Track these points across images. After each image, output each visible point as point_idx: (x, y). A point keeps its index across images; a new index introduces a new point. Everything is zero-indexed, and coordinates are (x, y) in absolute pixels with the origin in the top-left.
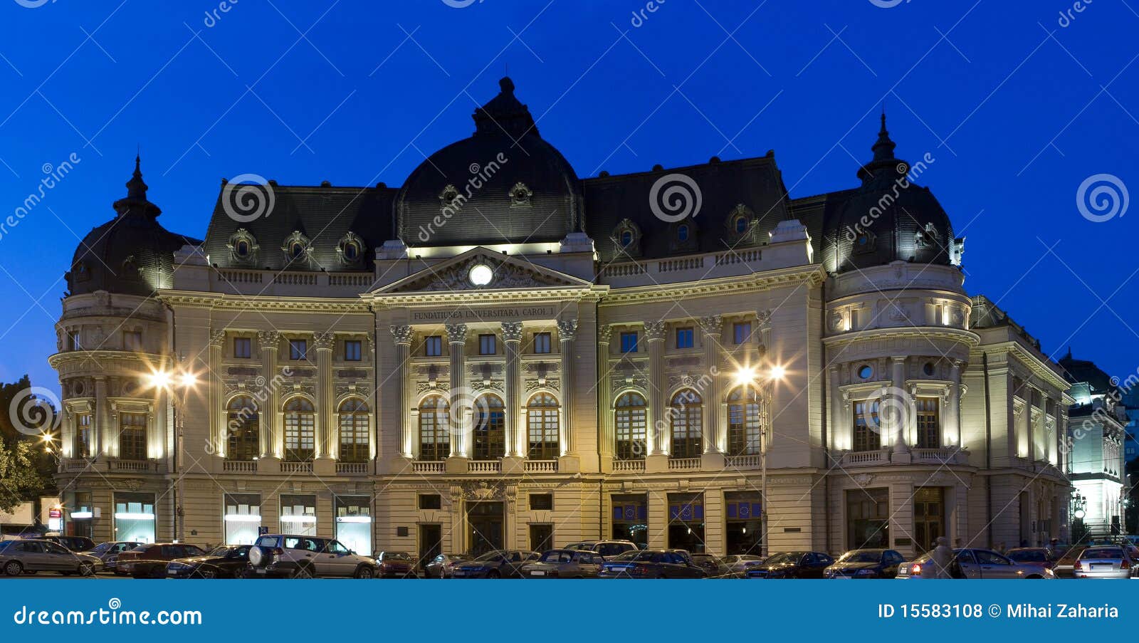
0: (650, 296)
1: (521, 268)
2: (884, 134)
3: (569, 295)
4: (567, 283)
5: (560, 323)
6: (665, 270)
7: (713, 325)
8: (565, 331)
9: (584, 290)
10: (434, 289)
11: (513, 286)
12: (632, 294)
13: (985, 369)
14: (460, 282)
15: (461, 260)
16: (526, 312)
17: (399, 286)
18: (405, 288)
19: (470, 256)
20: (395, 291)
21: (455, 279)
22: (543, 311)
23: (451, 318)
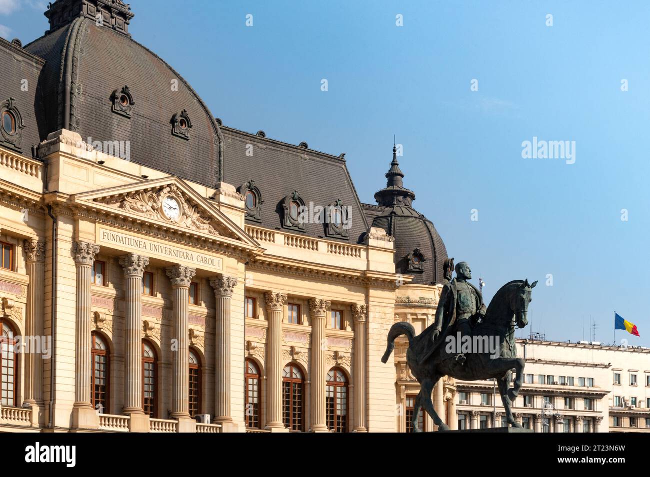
1: (205, 212)
6: (288, 244)
11: (198, 228)
14: (154, 210)
15: (157, 185)
16: (199, 259)
17: (99, 196)
18: (104, 200)
19: (165, 183)
20: (95, 200)
21: (150, 204)
22: (212, 261)
23: (137, 248)
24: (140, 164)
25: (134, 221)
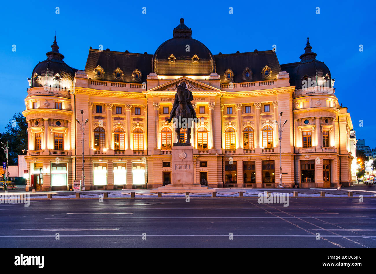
0: (238, 95)
1: (197, 84)
2: (308, 44)
3: (213, 94)
4: (213, 90)
5: (210, 104)
6: (242, 87)
7: (258, 105)
8: (211, 106)
9: (218, 92)
10: (169, 90)
11: (195, 90)
12: (232, 94)
13: (339, 122)
15: (178, 80)
16: (199, 99)
17: (157, 89)
19: (181, 79)
22: (204, 99)
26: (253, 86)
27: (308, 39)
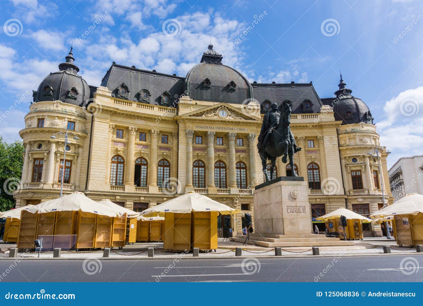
2: (341, 81)
4: (254, 120)
8: (252, 137)
14: (215, 115)
15: (216, 107)
16: (238, 129)
17: (192, 114)
18: (194, 115)
19: (219, 106)
20: (190, 116)
21: (213, 114)
22: (244, 130)
23: (210, 129)
24: (214, 102)
25: (207, 120)
26: (295, 118)
27: (341, 76)
